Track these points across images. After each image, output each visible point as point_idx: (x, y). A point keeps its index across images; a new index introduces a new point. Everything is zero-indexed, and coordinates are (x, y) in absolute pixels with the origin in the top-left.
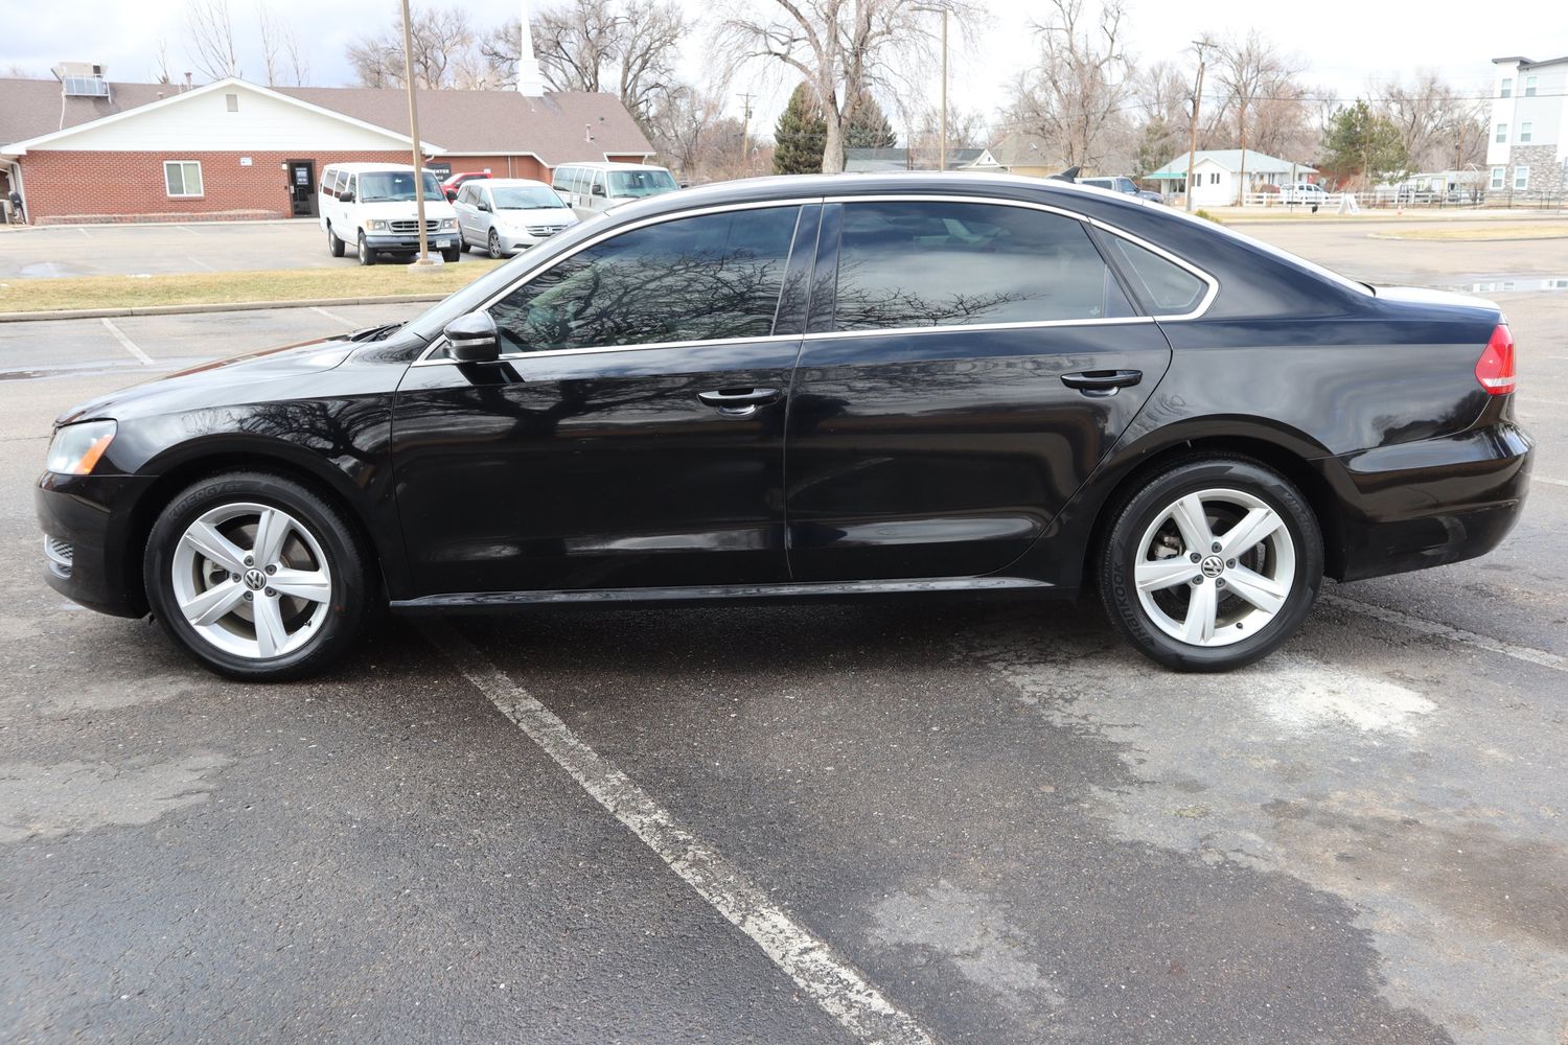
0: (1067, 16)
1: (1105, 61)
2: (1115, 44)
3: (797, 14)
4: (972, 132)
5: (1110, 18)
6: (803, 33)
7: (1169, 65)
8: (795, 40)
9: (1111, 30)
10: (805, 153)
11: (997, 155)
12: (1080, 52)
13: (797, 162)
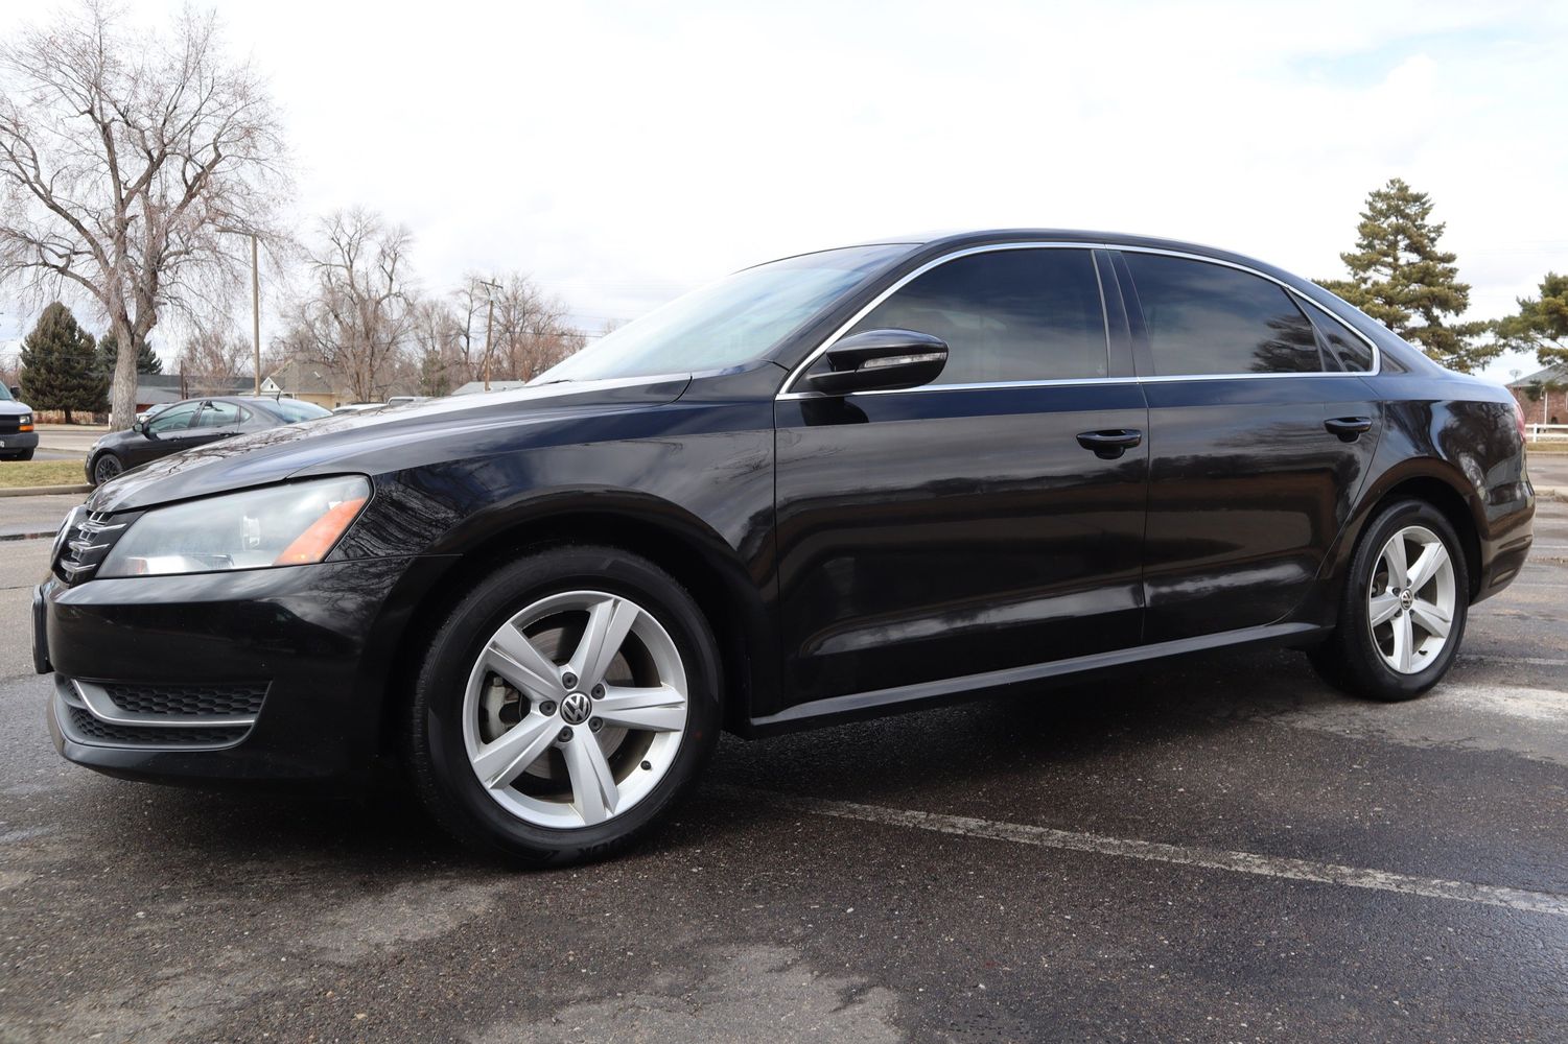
0: (346, 254)
1: (384, 298)
2: (394, 282)
3: (79, 227)
4: (238, 362)
5: (388, 259)
6: (85, 246)
7: (440, 305)
8: (76, 253)
9: (389, 270)
10: (60, 376)
11: (281, 382)
12: (361, 286)
13: (52, 387)
